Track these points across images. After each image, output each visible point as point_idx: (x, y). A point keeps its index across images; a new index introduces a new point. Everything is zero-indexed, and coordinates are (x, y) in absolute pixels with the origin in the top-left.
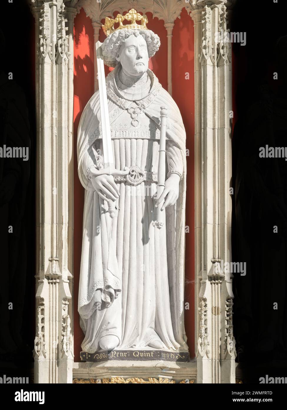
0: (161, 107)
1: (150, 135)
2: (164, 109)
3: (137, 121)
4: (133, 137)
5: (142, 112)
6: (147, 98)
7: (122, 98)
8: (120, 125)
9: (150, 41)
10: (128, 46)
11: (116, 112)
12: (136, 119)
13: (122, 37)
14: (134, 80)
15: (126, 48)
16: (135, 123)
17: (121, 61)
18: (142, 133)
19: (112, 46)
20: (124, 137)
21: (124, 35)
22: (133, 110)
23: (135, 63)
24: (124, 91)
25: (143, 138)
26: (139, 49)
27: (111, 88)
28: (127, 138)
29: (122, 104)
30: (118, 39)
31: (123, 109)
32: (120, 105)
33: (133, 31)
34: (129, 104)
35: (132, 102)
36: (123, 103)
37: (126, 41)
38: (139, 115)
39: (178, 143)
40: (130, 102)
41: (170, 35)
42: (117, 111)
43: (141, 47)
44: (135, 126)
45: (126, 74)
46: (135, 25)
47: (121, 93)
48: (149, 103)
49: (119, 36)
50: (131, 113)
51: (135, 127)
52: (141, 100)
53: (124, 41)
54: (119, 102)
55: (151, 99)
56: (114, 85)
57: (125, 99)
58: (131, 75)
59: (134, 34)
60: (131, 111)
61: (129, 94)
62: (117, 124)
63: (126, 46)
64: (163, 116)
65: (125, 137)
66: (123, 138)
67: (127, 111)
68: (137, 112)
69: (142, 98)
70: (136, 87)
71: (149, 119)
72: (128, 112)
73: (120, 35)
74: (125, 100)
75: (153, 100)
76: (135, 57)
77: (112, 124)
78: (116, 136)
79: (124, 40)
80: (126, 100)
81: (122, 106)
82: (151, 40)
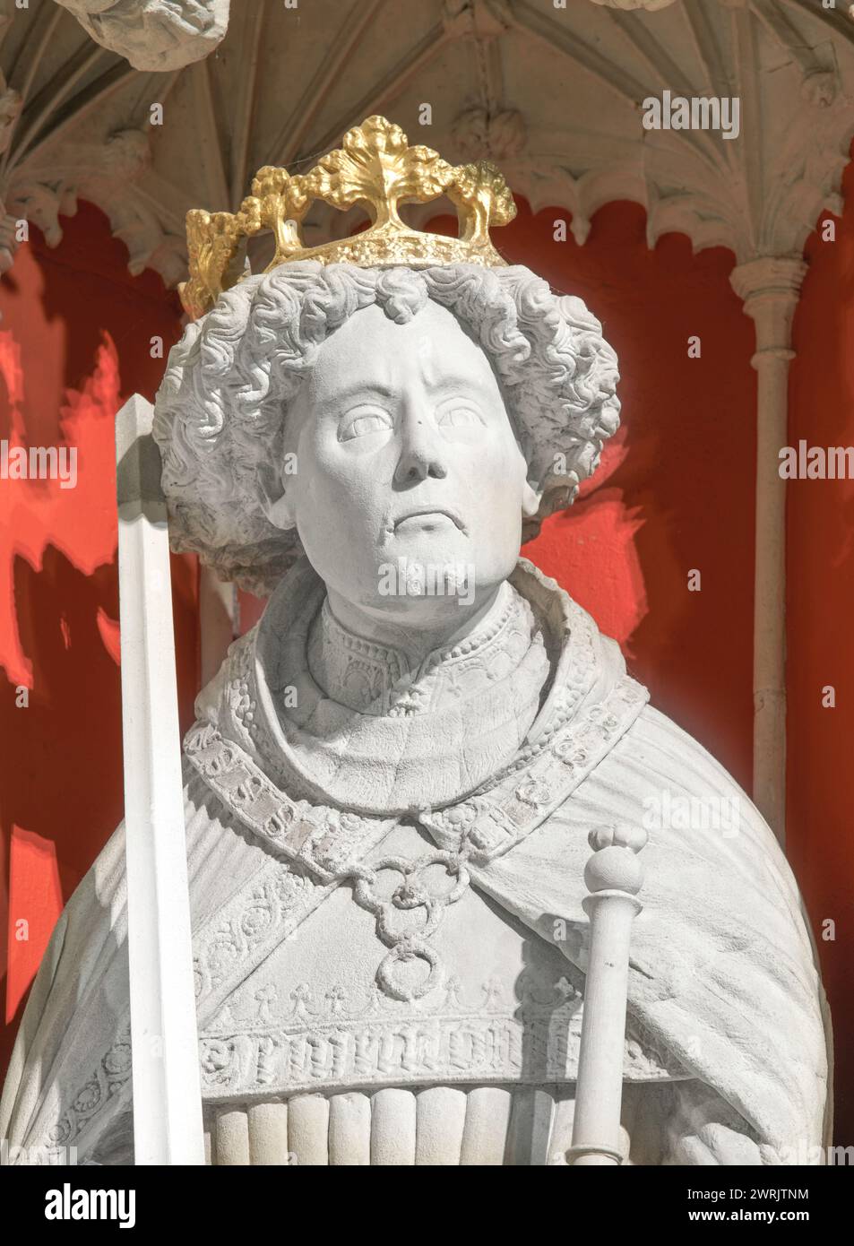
0: (590, 835)
1: (518, 1056)
2: (617, 842)
3: (421, 956)
4: (391, 1073)
5: (463, 887)
6: (508, 783)
7: (315, 797)
8: (294, 997)
9: (519, 349)
10: (332, 392)
11: (269, 908)
12: (417, 942)
13: (280, 326)
14: (407, 657)
15: (321, 414)
16: (404, 974)
17: (298, 519)
18: (460, 1041)
19: (217, 410)
20: (319, 1083)
21: (291, 311)
22: (393, 881)
23: (385, 521)
24: (328, 745)
25: (464, 1075)
26: (423, 410)
27: (235, 737)
28: (344, 1090)
29: (309, 846)
30: (250, 350)
31: (318, 880)
32: (292, 850)
33: (373, 278)
34: (369, 843)
35: (393, 822)
36: (317, 835)
37: (320, 361)
38: (436, 915)
39: (741, 1095)
40: (377, 822)
41: (776, 347)
42: (274, 895)
43: (441, 396)
44: (409, 995)
45: (348, 622)
46: (394, 234)
47: (307, 763)
48: (516, 821)
49: (254, 320)
50: (379, 903)
51: (404, 1000)
52: (463, 799)
53: (299, 362)
54: (287, 828)
55: (540, 788)
56: (259, 709)
57: (332, 803)
58: (382, 627)
59: (382, 301)
60: (381, 888)
61: (368, 764)
62: (271, 993)
63: (320, 397)
64: (602, 898)
65: (325, 1079)
66: (312, 1092)
67: (346, 892)
68: (423, 896)
69: (469, 788)
70: (424, 709)
71: (521, 940)
72: (355, 898)
73: (262, 311)
74: (334, 816)
75: (558, 797)
76: (387, 473)
77: (237, 994)
78: (261, 1082)
79: (303, 353)
80: (344, 809)
81: (308, 857)
82: (522, 340)
